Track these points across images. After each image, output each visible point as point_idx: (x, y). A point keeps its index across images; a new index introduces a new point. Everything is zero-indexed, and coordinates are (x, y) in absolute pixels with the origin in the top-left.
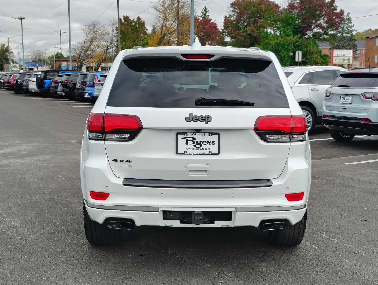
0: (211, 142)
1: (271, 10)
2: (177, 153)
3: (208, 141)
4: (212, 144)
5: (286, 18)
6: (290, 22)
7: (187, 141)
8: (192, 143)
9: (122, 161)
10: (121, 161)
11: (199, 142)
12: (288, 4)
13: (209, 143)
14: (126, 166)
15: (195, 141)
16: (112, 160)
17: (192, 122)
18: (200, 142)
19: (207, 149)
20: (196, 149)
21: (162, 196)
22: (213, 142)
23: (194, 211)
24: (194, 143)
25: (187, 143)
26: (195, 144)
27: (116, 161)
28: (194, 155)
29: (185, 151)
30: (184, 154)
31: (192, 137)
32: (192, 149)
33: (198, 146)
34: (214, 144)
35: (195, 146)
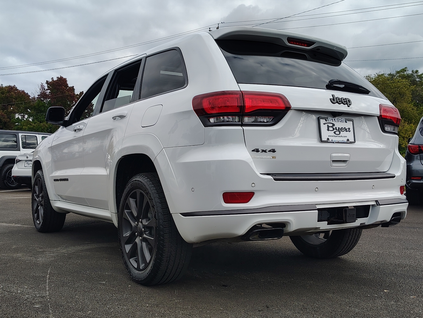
0: (347, 129)
1: (22, 98)
2: (322, 141)
3: (345, 128)
4: (348, 131)
5: (38, 105)
6: (43, 109)
7: (328, 127)
8: (332, 129)
9: (265, 151)
10: (263, 151)
11: (337, 129)
12: (39, 93)
13: (346, 130)
14: (269, 157)
15: (334, 127)
16: (252, 151)
17: (337, 104)
19: (345, 137)
20: (336, 136)
21: (316, 190)
22: (349, 129)
25: (328, 130)
27: (257, 151)
28: (336, 142)
29: (328, 139)
30: (327, 141)
31: (332, 122)
32: (332, 136)
33: (338, 133)
34: (350, 132)
35: (335, 133)
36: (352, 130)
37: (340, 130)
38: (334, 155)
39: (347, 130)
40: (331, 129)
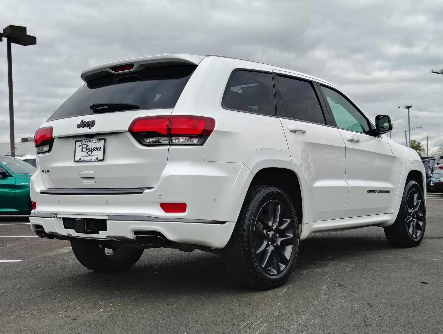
2: (75, 161)
3: (97, 147)
7: (83, 148)
13: (97, 149)
14: (48, 176)
15: (88, 148)
17: (81, 128)
18: (92, 148)
19: (95, 155)
20: (88, 156)
21: (59, 203)
22: (100, 148)
23: (76, 218)
24: (87, 149)
25: (82, 151)
26: (88, 151)
28: (86, 162)
29: (80, 159)
30: (80, 161)
31: (86, 144)
32: (85, 156)
33: (90, 153)
34: (100, 150)
35: (87, 153)
36: (102, 149)
37: (92, 150)
38: (81, 173)
39: (99, 149)
40: (84, 150)
